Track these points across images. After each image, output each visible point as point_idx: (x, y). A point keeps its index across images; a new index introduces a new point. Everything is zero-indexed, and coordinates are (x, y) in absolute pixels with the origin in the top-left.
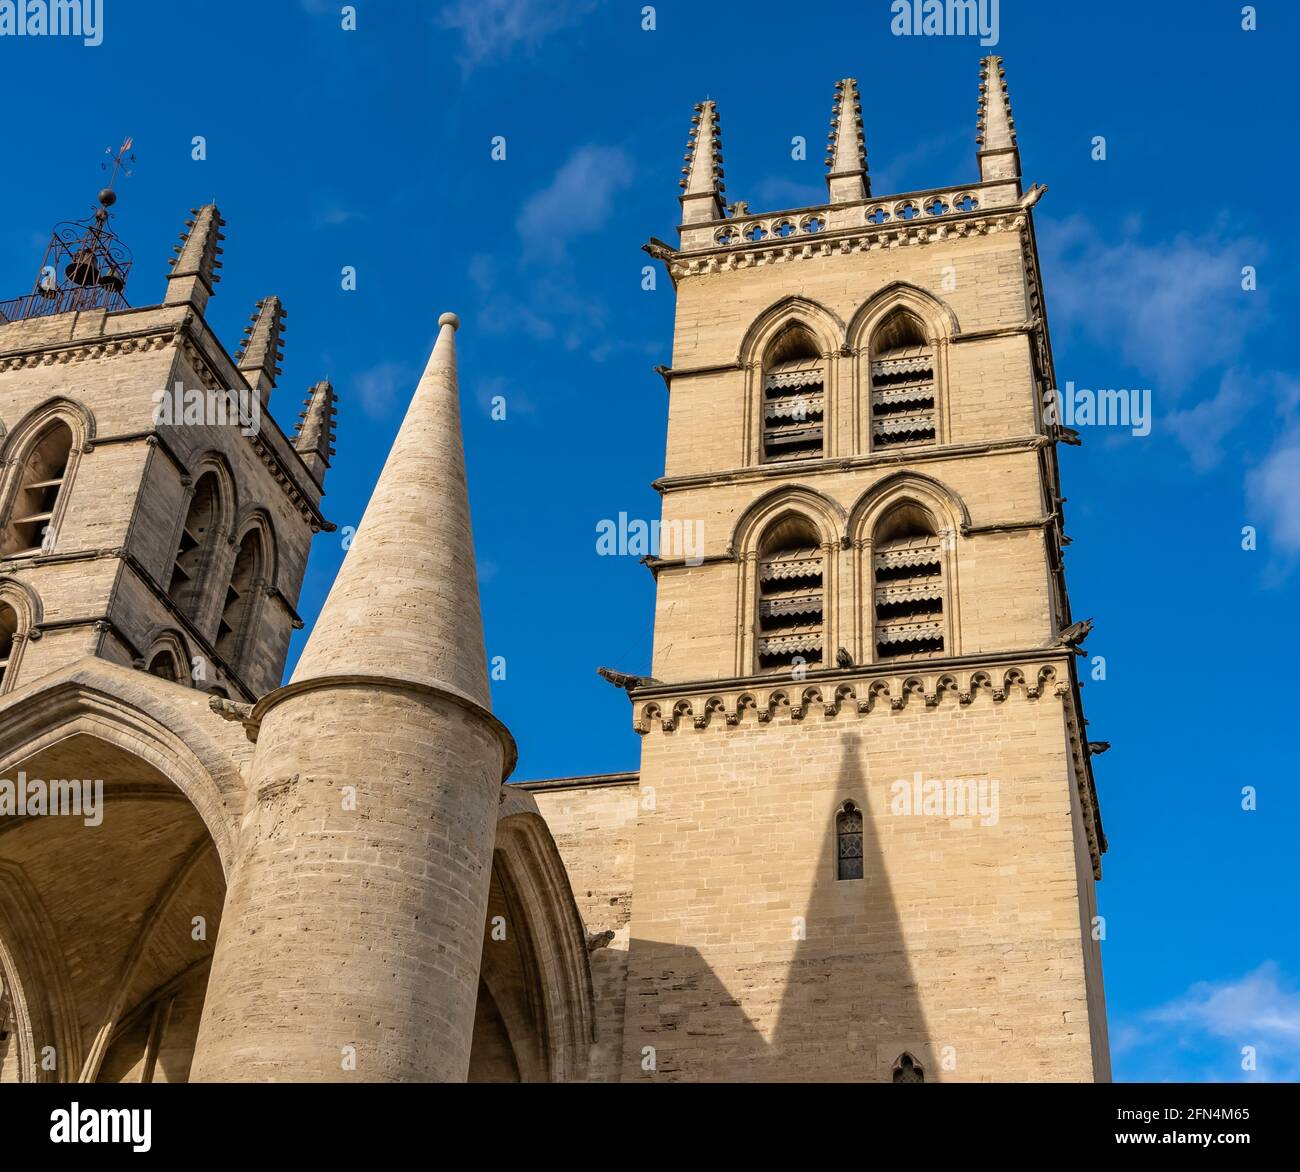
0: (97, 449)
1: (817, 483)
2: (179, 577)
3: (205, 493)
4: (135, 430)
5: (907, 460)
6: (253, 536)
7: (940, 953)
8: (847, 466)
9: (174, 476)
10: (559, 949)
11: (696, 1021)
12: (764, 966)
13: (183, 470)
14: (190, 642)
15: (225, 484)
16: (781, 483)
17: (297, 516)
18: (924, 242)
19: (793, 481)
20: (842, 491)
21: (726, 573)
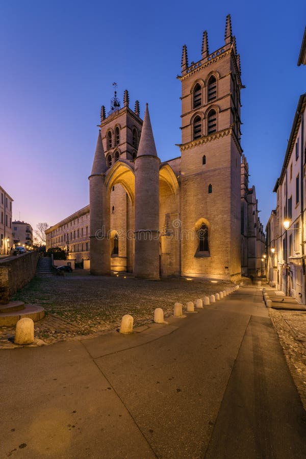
0: (122, 129)
1: (200, 110)
2: (134, 143)
3: (134, 131)
4: (124, 126)
5: (212, 103)
8: (205, 106)
9: (130, 130)
15: (136, 129)
16: (196, 112)
18: (216, 62)
19: (198, 111)
20: (204, 109)
21: (190, 127)
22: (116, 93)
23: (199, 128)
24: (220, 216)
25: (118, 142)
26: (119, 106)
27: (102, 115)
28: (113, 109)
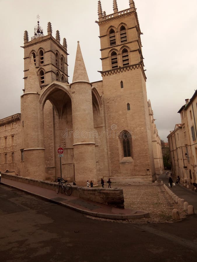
0: (46, 53)
1: (116, 48)
2: (56, 64)
3: (57, 55)
4: (49, 50)
5: (124, 44)
6: (62, 58)
7: (131, 94)
8: (119, 45)
9: (54, 54)
10: (98, 98)
11: (110, 102)
12: (116, 97)
13: (54, 53)
14: (60, 71)
15: (58, 53)
16: (112, 48)
17: (65, 54)
18: (124, 17)
19: (113, 48)
20: (118, 48)
21: (108, 59)
22: (38, 22)
23: (115, 60)
24: (138, 128)
25: (42, 62)
26: (42, 33)
27: (26, 38)
28: (36, 34)
